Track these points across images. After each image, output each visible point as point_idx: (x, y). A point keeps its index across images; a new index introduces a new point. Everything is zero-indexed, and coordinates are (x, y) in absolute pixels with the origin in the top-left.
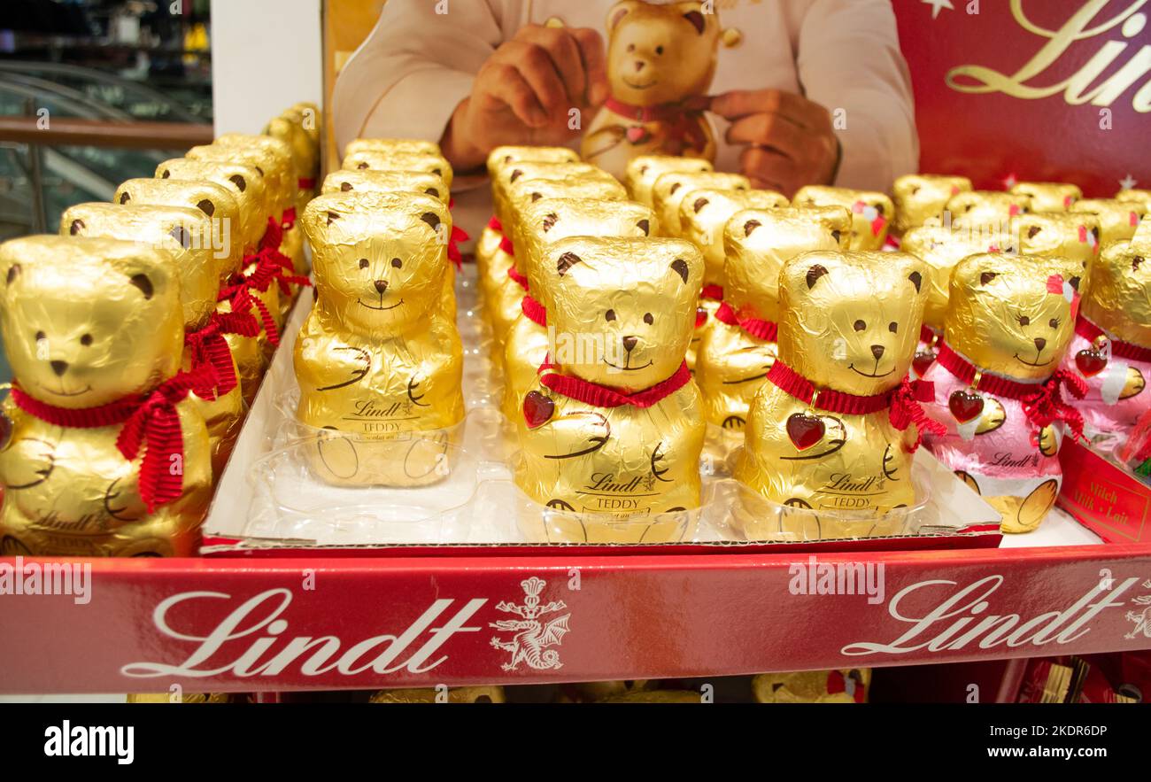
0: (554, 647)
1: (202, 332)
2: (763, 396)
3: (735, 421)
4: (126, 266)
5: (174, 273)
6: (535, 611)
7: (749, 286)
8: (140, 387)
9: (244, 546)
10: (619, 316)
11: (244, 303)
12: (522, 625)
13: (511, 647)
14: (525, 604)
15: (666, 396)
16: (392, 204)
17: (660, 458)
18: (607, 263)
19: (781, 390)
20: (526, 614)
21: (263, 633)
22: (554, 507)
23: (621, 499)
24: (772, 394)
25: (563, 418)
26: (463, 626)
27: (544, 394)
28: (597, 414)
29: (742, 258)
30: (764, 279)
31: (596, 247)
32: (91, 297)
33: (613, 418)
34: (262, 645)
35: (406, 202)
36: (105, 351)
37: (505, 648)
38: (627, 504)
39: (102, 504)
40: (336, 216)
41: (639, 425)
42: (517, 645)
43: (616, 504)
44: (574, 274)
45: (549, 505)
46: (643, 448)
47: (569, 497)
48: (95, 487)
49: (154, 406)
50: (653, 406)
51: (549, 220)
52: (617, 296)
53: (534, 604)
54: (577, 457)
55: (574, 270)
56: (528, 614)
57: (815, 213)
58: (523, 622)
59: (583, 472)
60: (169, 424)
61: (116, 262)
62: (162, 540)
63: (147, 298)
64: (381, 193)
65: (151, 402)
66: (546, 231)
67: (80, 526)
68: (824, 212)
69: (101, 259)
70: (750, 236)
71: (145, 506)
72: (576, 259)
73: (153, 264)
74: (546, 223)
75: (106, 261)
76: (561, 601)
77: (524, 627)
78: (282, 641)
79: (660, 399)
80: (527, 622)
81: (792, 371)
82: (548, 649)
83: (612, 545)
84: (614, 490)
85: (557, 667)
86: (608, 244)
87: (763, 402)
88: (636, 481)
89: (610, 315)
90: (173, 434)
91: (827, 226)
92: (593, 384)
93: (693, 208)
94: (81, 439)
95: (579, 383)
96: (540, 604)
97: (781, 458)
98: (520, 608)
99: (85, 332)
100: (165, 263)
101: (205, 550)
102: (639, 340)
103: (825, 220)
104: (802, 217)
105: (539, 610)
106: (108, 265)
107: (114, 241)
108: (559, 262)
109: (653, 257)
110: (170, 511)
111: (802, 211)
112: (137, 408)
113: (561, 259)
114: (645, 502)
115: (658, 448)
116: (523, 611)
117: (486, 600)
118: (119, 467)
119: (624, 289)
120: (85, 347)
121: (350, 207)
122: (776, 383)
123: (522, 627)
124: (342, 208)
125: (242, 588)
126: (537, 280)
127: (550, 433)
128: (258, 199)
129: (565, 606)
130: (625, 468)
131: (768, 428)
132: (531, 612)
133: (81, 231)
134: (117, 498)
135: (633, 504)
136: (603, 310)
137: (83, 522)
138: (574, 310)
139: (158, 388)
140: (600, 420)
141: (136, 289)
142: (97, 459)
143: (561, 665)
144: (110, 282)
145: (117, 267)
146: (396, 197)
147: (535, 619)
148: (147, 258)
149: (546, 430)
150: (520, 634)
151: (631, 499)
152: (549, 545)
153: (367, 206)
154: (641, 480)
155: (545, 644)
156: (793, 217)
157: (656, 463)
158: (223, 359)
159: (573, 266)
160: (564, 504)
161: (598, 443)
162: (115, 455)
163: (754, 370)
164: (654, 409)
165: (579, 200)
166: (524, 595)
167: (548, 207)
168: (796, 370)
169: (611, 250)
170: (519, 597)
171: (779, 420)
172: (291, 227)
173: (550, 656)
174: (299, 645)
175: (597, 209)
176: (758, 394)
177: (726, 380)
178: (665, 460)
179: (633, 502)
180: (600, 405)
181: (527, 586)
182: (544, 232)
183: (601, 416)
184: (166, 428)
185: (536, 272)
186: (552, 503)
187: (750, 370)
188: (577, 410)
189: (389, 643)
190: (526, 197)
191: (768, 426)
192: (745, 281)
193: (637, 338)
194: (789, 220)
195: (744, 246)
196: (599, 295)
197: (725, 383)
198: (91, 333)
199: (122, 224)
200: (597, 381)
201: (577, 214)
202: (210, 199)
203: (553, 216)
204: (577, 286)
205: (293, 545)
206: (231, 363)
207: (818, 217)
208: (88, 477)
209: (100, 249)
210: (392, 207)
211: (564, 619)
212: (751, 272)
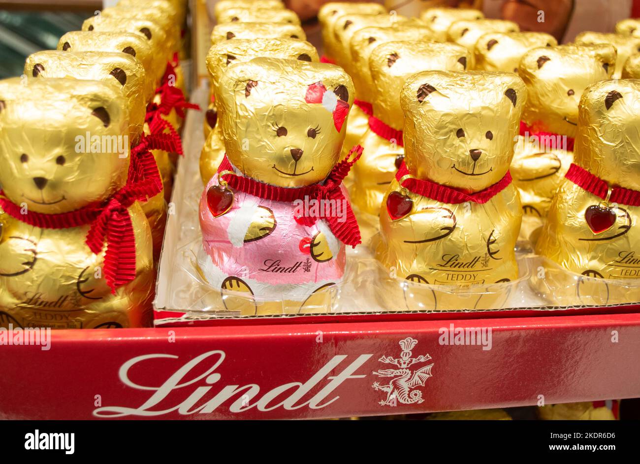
0: (419, 388)
1: (136, 150)
2: (564, 192)
3: (528, 209)
4: (88, 101)
5: (125, 105)
6: (407, 362)
7: (541, 107)
8: (102, 196)
9: (187, 318)
10: (467, 133)
11: (160, 125)
12: (397, 372)
13: (388, 389)
14: (401, 358)
15: (496, 194)
16: (275, 47)
17: (493, 242)
18: (456, 92)
19: (579, 188)
20: (400, 364)
21: (203, 383)
22: (412, 280)
23: (464, 274)
24: (572, 191)
25: (419, 212)
26: (352, 375)
27: (403, 193)
28: (446, 209)
29: (536, 85)
30: (552, 102)
31: (447, 79)
32: (64, 126)
33: (458, 213)
34: (201, 391)
35: (286, 46)
36: (76, 168)
37: (383, 389)
38: (468, 277)
39: (75, 287)
40: (233, 58)
41: (478, 217)
42: (392, 387)
43: (460, 277)
44: (430, 101)
45: (408, 278)
46: (481, 235)
47: (426, 273)
48: (68, 274)
49: (112, 211)
50: (488, 202)
51: (392, 58)
52: (465, 118)
53: (407, 357)
54: (431, 242)
55: (431, 98)
56: (402, 364)
57: (590, 50)
58: (398, 371)
59: (435, 254)
60: (124, 223)
61: (81, 98)
62: (121, 312)
63: (106, 126)
64: (267, 40)
65: (110, 207)
66: (390, 66)
67: (58, 305)
68: (597, 49)
69: (69, 96)
70: (542, 69)
71: (107, 287)
72: (430, 89)
73: (110, 98)
74: (390, 61)
75: (72, 97)
76: (428, 355)
77: (399, 374)
78: (216, 389)
79: (492, 197)
80: (401, 370)
81: (589, 174)
82: (416, 389)
83: (466, 312)
84: (459, 267)
85: (420, 402)
86: (455, 77)
87: (565, 197)
88: (476, 260)
89: (460, 133)
90: (127, 231)
91: (599, 60)
92: (444, 186)
93: (486, 47)
94: (57, 237)
95: (432, 186)
96: (412, 357)
97: (580, 239)
98: (396, 360)
99: (59, 154)
100: (118, 98)
101: (157, 322)
102: (483, 152)
103: (598, 55)
104: (580, 53)
105: (411, 362)
106: (75, 100)
107: (77, 81)
108: (418, 91)
109: (491, 87)
110: (126, 290)
111: (580, 48)
112: (100, 212)
113: (420, 89)
114: (480, 276)
115: (492, 234)
116: (399, 362)
117: (372, 355)
118: (86, 258)
119: (471, 112)
120: (59, 166)
121: (244, 51)
122: (575, 182)
123: (397, 374)
124: (237, 52)
125: (186, 350)
126: (383, 104)
127: (409, 224)
128: (160, 45)
129: (431, 358)
130: (468, 251)
131: (569, 217)
132: (404, 363)
133: (42, 73)
134: (86, 282)
135: (473, 277)
136: (454, 129)
137: (60, 301)
138: (431, 129)
139: (113, 196)
140: (447, 214)
141: (97, 120)
142: (68, 253)
143: (423, 401)
144: (78, 114)
145: (82, 102)
146: (279, 43)
147: (406, 369)
148: (105, 94)
149: (406, 221)
150: (395, 379)
151: (472, 273)
152: (419, 312)
153: (257, 49)
154: (480, 260)
155: (413, 386)
156: (573, 53)
157: (491, 246)
158: (152, 169)
159: (430, 95)
160: (420, 278)
161: (447, 231)
162: (84, 249)
163: (543, 171)
164: (488, 204)
165: (413, 43)
166: (401, 350)
167: (390, 48)
168: (592, 172)
169: (459, 82)
170: (396, 352)
171: (578, 211)
172: (177, 66)
173: (416, 395)
174: (229, 391)
175: (428, 49)
176: (560, 191)
177: (521, 178)
178: (497, 243)
179: (472, 276)
180: (448, 202)
181: (403, 344)
182: (388, 67)
183: (449, 211)
184: (123, 226)
185: (381, 98)
186: (411, 277)
187: (540, 171)
188: (429, 206)
189: (297, 387)
190: (364, 40)
191: (569, 215)
192: (538, 103)
193: (481, 150)
194: (572, 56)
195: (537, 77)
196: (452, 117)
197: (520, 180)
198: (64, 155)
199: (73, 67)
200: (447, 184)
201: (414, 53)
202: (132, 46)
203: (395, 55)
204: (433, 110)
205: (225, 316)
206: (157, 172)
207: (593, 53)
208: (63, 267)
209: (68, 88)
210: (276, 50)
211: (428, 368)
212: (543, 96)
